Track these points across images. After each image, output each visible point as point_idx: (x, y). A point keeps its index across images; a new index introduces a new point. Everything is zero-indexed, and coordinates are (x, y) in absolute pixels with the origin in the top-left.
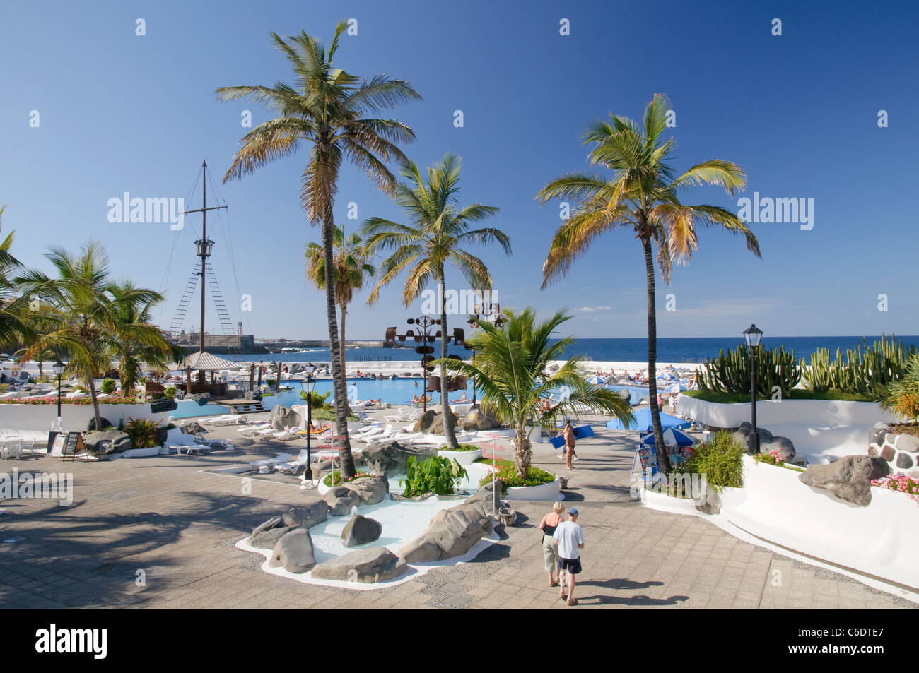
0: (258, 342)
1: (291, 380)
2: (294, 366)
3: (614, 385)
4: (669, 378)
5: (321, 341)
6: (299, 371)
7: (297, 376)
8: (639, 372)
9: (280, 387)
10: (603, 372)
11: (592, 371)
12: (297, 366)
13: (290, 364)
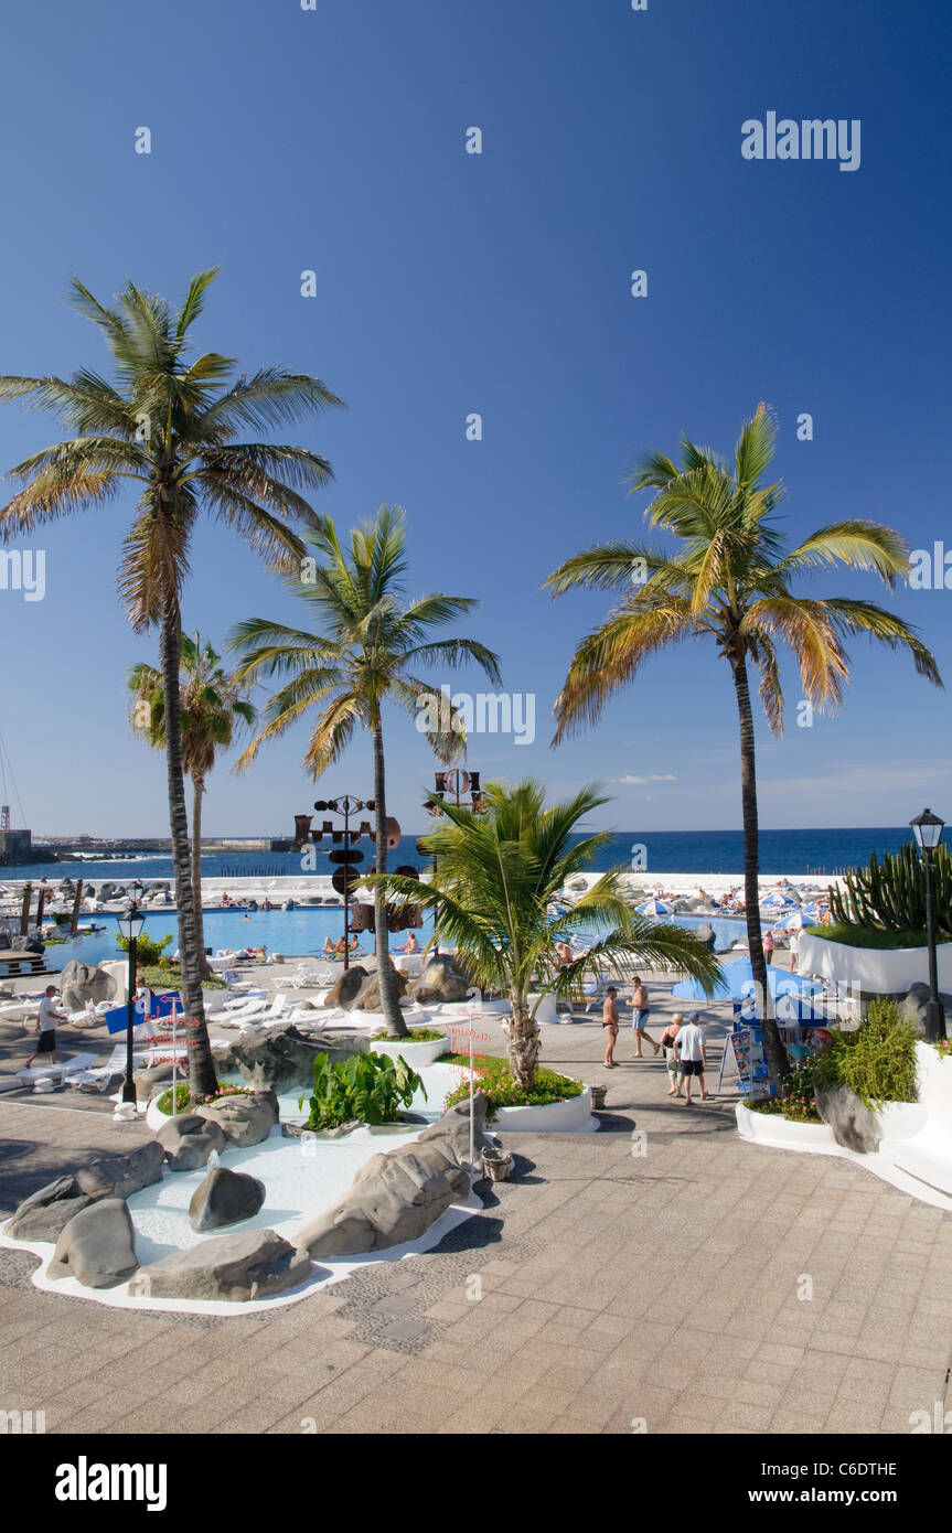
0: (39, 842)
1: (99, 914)
2: (106, 886)
3: (686, 915)
4: (783, 902)
5: (157, 840)
6: (115, 897)
7: (111, 906)
8: (728, 893)
9: (79, 927)
10: (665, 892)
11: (646, 891)
12: (111, 888)
13: (98, 883)
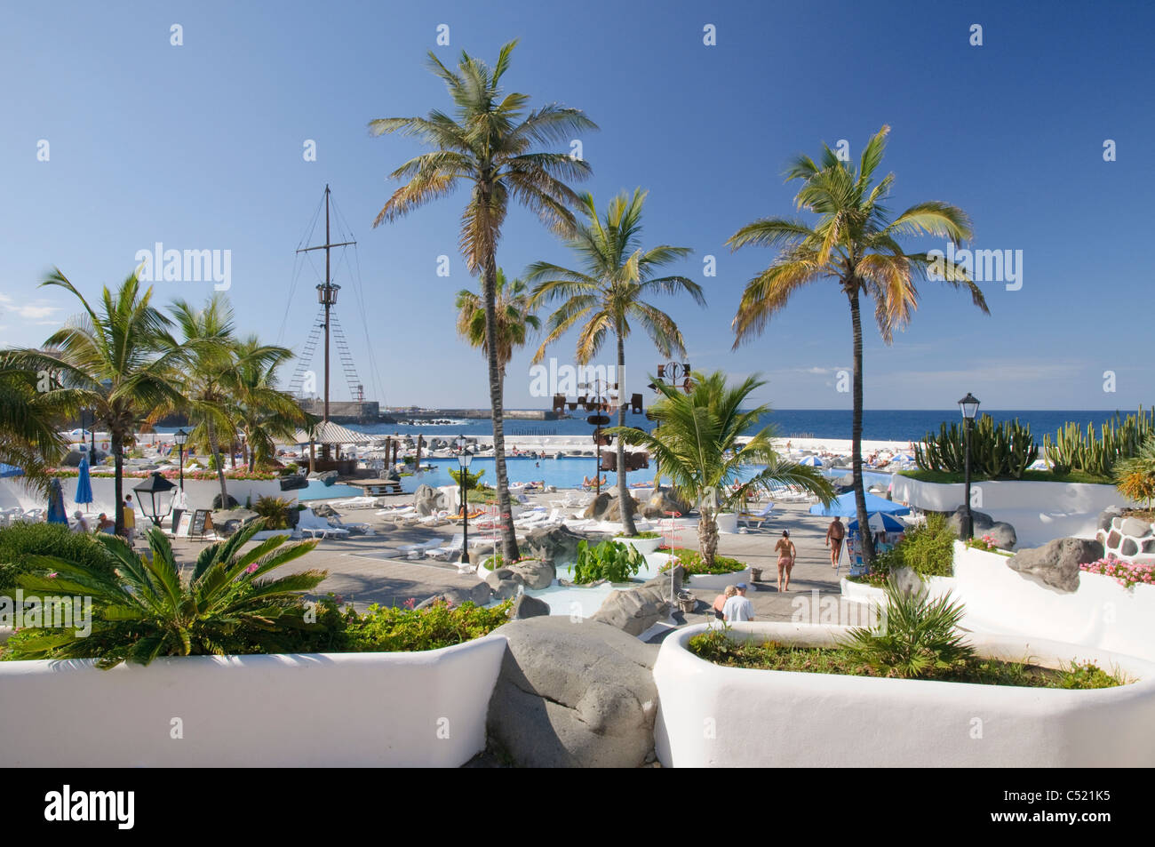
0: (384, 411)
1: (431, 459)
2: (434, 440)
3: (840, 469)
4: (907, 459)
5: (464, 410)
6: (440, 448)
7: (438, 454)
8: (873, 454)
9: (421, 466)
10: (828, 452)
11: (813, 451)
12: (437, 442)
13: (428, 438)
